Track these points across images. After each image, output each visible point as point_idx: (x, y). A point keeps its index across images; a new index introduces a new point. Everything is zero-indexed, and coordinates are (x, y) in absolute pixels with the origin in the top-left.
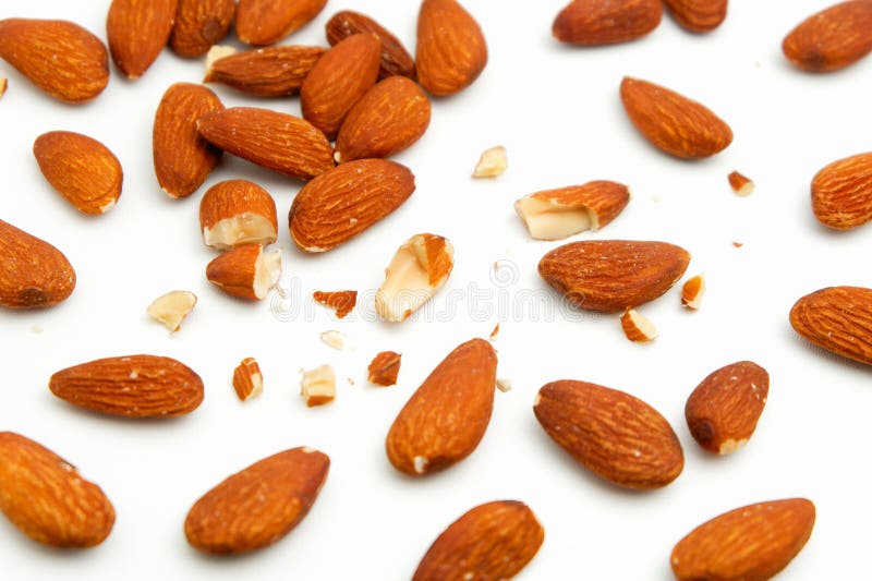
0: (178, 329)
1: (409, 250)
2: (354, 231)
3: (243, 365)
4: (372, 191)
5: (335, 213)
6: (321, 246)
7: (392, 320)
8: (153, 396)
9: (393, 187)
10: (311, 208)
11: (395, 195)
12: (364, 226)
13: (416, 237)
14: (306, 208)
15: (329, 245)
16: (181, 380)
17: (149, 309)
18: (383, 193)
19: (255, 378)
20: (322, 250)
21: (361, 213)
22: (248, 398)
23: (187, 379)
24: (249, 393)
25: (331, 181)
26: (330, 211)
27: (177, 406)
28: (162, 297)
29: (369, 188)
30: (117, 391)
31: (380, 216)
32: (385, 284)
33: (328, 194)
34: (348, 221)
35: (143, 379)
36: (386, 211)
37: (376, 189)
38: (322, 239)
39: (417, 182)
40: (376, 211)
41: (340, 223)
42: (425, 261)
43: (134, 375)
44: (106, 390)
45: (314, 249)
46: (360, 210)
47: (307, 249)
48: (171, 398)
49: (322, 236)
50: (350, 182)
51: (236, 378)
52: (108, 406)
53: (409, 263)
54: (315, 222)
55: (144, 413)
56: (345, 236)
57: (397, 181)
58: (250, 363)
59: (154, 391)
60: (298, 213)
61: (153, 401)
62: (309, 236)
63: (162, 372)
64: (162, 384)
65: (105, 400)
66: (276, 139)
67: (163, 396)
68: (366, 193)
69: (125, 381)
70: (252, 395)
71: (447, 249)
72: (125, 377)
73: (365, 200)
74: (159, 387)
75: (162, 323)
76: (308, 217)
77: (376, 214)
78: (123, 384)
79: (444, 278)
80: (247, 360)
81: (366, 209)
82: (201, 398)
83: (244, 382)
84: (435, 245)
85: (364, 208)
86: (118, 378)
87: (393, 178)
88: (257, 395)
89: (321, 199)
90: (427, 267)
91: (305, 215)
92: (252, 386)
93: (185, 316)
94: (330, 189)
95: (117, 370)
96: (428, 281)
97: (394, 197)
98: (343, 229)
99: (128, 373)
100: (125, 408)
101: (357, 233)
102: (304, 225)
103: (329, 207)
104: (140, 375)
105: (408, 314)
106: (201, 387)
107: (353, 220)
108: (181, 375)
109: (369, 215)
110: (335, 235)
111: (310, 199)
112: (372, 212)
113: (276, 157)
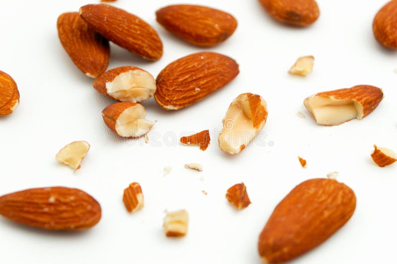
0: (79, 167)
1: (237, 105)
2: (198, 96)
3: (131, 187)
4: (211, 71)
5: (185, 83)
6: (175, 105)
7: (232, 153)
8: (65, 215)
9: (224, 69)
10: (169, 80)
11: (226, 75)
12: (204, 94)
13: (241, 96)
14: (165, 80)
15: (180, 105)
16: (85, 204)
17: (57, 156)
18: (218, 73)
19: (139, 197)
20: (176, 108)
21: (203, 85)
22: (134, 210)
23: (89, 203)
24: (135, 207)
25: (183, 63)
26: (182, 82)
27: (82, 223)
28: (65, 147)
29: (208, 69)
30: (40, 211)
31: (215, 89)
32: (224, 130)
33: (180, 71)
34: (194, 89)
35: (58, 203)
36: (220, 85)
37: (214, 70)
38: (176, 100)
39: (241, 68)
40: (213, 84)
41: (188, 90)
42: (249, 112)
43: (52, 200)
44: (32, 210)
45: (170, 107)
46: (202, 82)
47: (165, 107)
48: (77, 217)
49: (175, 98)
50: (196, 64)
51: (125, 196)
52: (33, 221)
53: (238, 115)
54: (171, 89)
55: (58, 227)
56: (191, 99)
57: (227, 66)
58: (135, 186)
59: (65, 211)
60: (160, 83)
61: (64, 219)
62: (167, 98)
63: (72, 198)
64: (71, 206)
65: (31, 217)
66: (131, 28)
67: (71, 215)
68: (206, 71)
69: (44, 204)
70: (137, 208)
71: (262, 103)
72: (45, 201)
73: (205, 77)
74: (69, 209)
75: (67, 165)
76: (167, 86)
77: (213, 86)
78: (44, 206)
79: (262, 123)
80: (134, 184)
81: (206, 83)
82: (99, 218)
83: (131, 199)
84: (255, 100)
85: (205, 81)
86: (41, 202)
87: (224, 64)
88: (140, 209)
89: (176, 74)
90: (251, 115)
91: (165, 84)
92: (137, 202)
93: (83, 158)
94: (181, 68)
95: (40, 196)
96: (253, 126)
97: (226, 77)
98: (191, 95)
99: (48, 198)
100: (44, 223)
101: (199, 98)
102: (164, 90)
103: (181, 79)
104: (57, 200)
105: (243, 147)
106: (100, 210)
107: (197, 89)
108: (85, 201)
109: (208, 86)
110: (184, 98)
111: (168, 74)
112: (210, 84)
113: (131, 40)
